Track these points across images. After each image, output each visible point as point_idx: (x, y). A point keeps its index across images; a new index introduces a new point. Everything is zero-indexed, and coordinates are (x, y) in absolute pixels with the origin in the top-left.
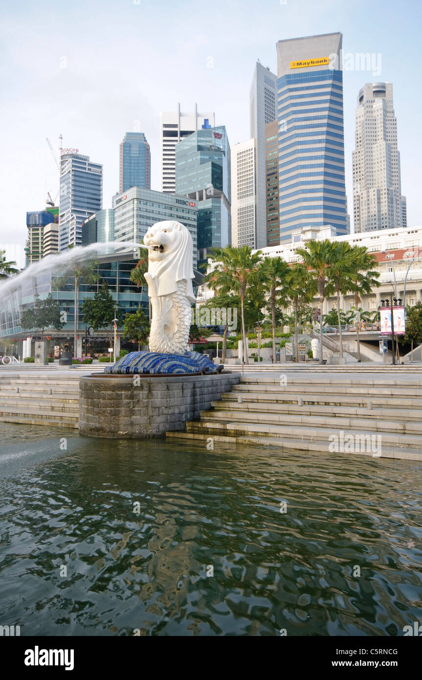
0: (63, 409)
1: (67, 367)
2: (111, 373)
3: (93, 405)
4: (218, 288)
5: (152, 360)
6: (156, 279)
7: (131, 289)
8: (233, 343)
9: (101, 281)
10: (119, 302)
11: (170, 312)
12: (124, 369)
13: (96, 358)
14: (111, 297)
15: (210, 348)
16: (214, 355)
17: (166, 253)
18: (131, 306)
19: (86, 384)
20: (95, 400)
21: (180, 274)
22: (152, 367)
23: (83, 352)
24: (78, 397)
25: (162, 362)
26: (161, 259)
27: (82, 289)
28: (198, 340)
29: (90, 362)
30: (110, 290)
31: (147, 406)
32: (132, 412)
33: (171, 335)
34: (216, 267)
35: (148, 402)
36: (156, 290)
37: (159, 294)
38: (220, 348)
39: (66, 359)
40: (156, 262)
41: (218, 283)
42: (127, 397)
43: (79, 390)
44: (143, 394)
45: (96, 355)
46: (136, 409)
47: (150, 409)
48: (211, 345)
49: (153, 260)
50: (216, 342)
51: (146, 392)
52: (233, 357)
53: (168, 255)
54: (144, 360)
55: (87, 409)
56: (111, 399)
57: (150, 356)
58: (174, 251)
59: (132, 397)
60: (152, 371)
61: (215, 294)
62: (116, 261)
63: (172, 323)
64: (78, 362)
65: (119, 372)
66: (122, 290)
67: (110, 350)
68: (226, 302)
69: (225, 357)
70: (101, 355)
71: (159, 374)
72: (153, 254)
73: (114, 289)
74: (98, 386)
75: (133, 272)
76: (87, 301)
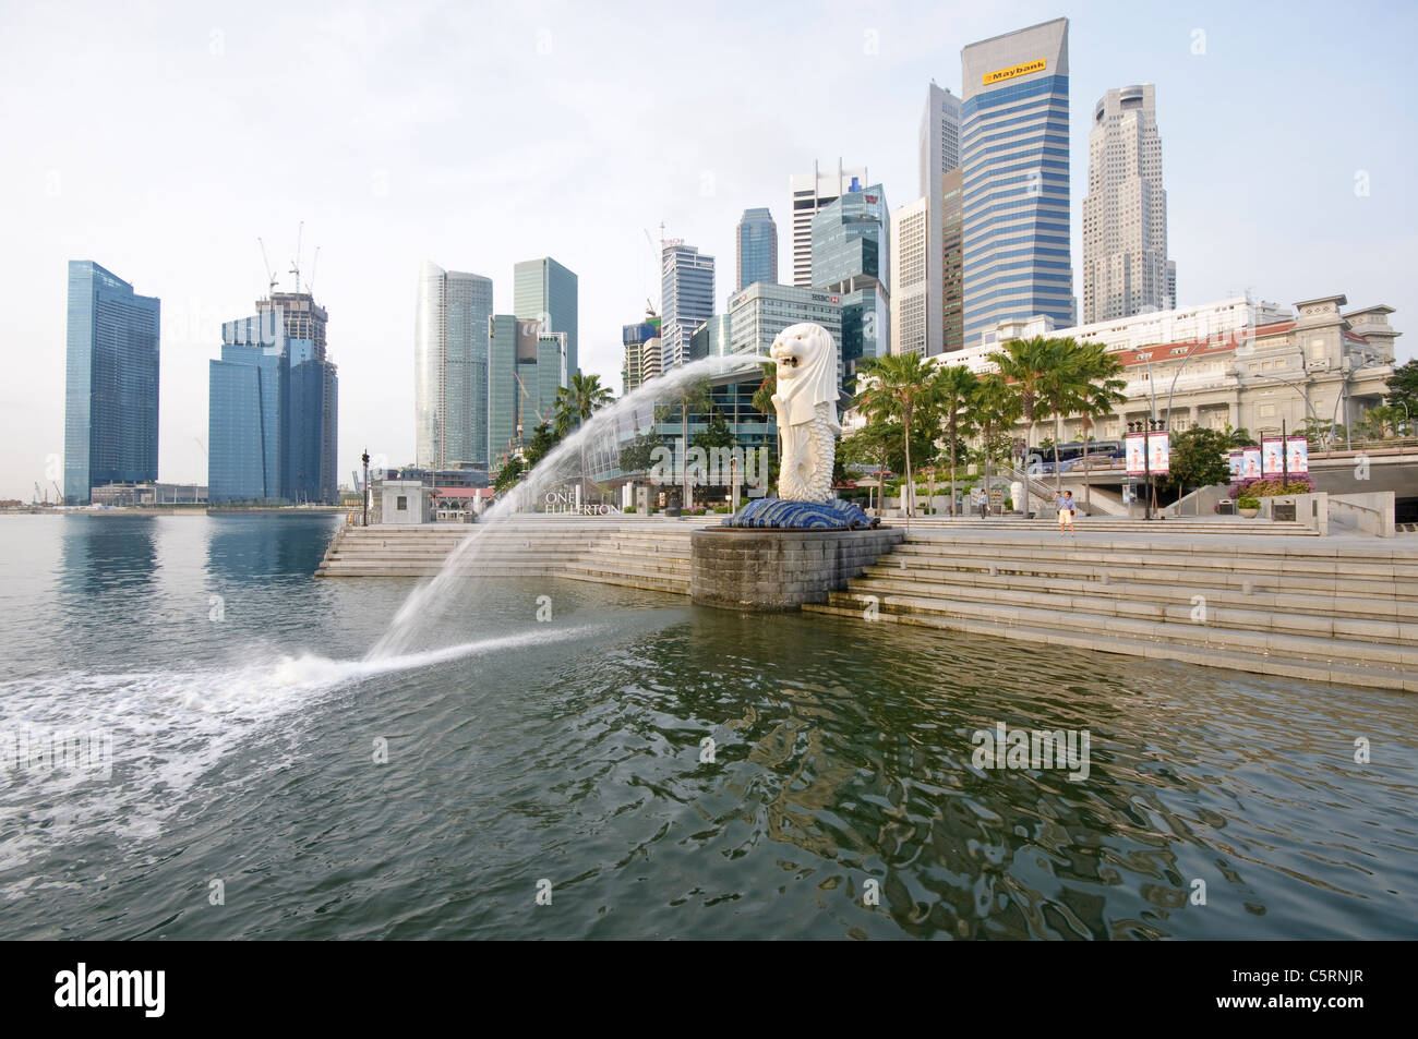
0: (672, 571)
1: (675, 518)
2: (730, 527)
3: (709, 566)
4: (871, 414)
5: (782, 510)
6: (787, 403)
7: (753, 418)
8: (893, 489)
9: (715, 409)
10: (739, 435)
11: (806, 446)
12: (746, 522)
13: (710, 508)
14: (728, 430)
15: (860, 496)
16: (866, 505)
17: (801, 367)
18: (754, 440)
19: (699, 540)
20: (711, 560)
21: (819, 397)
22: (783, 519)
23: (694, 501)
24: (690, 557)
25: (796, 513)
26: (793, 376)
27: (692, 420)
28: (844, 484)
29: (703, 513)
30: (726, 421)
31: (777, 570)
32: (757, 577)
33: (808, 477)
34: (868, 385)
35: (778, 564)
36: (787, 417)
37: (791, 423)
38: (875, 495)
39: (674, 509)
40: (786, 380)
41: (871, 407)
42: (750, 557)
43: (690, 547)
44: (771, 554)
45: (711, 504)
46: (762, 573)
47: (781, 575)
48: (861, 491)
49: (782, 378)
50: (869, 487)
51: (775, 552)
52: (894, 508)
53: (804, 369)
54: (773, 510)
55: (702, 571)
56: (731, 559)
57: (779, 505)
58: (812, 363)
59: (757, 557)
60: (783, 525)
61: (867, 422)
62: (733, 382)
63: (808, 461)
64: (688, 513)
65: (740, 526)
66: (742, 420)
67: (728, 498)
68: (883, 432)
69: (882, 507)
70: (717, 504)
71: (792, 529)
72: (782, 370)
73: (731, 418)
74: (715, 543)
75: (756, 395)
76: (698, 435)
